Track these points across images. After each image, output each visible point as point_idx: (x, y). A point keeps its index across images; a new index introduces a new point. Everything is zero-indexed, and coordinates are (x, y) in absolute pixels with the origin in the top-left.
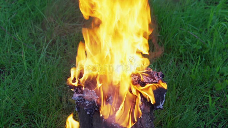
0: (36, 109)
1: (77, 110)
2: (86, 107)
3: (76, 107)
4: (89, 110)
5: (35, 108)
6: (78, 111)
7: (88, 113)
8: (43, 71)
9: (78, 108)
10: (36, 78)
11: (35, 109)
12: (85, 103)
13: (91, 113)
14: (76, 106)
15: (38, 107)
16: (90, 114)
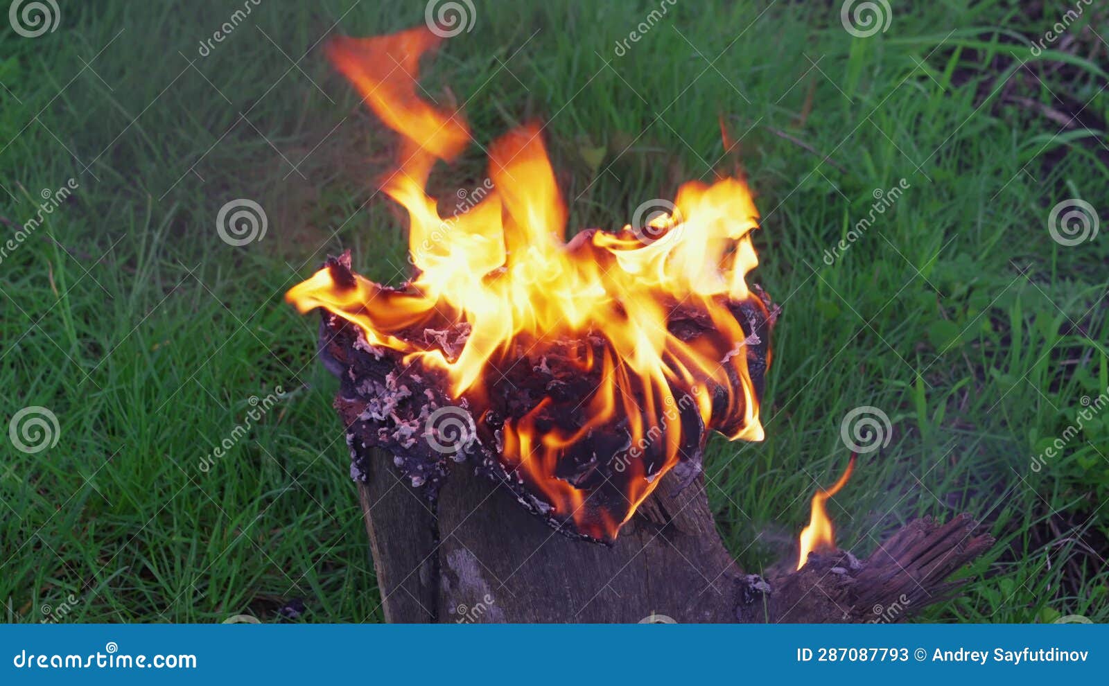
0: (147, 510)
1: (360, 477)
2: (404, 453)
3: (355, 460)
4: (420, 467)
5: (145, 506)
6: (363, 478)
7: (416, 482)
8: (157, 346)
9: (365, 466)
10: (127, 377)
11: (141, 508)
12: (396, 435)
13: (429, 479)
14: (353, 455)
15: (155, 502)
16: (425, 486)
